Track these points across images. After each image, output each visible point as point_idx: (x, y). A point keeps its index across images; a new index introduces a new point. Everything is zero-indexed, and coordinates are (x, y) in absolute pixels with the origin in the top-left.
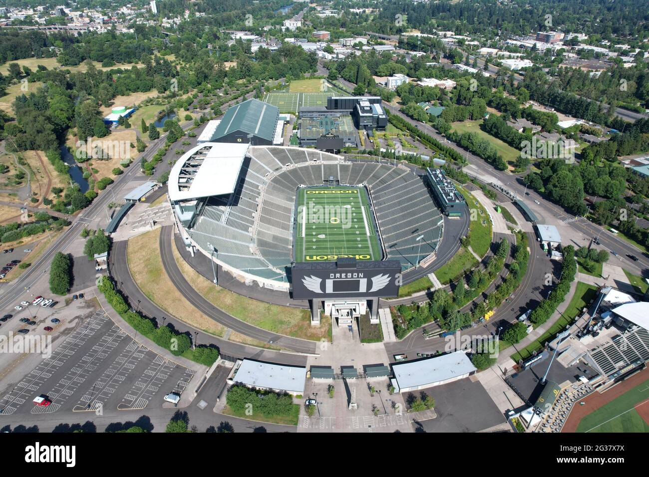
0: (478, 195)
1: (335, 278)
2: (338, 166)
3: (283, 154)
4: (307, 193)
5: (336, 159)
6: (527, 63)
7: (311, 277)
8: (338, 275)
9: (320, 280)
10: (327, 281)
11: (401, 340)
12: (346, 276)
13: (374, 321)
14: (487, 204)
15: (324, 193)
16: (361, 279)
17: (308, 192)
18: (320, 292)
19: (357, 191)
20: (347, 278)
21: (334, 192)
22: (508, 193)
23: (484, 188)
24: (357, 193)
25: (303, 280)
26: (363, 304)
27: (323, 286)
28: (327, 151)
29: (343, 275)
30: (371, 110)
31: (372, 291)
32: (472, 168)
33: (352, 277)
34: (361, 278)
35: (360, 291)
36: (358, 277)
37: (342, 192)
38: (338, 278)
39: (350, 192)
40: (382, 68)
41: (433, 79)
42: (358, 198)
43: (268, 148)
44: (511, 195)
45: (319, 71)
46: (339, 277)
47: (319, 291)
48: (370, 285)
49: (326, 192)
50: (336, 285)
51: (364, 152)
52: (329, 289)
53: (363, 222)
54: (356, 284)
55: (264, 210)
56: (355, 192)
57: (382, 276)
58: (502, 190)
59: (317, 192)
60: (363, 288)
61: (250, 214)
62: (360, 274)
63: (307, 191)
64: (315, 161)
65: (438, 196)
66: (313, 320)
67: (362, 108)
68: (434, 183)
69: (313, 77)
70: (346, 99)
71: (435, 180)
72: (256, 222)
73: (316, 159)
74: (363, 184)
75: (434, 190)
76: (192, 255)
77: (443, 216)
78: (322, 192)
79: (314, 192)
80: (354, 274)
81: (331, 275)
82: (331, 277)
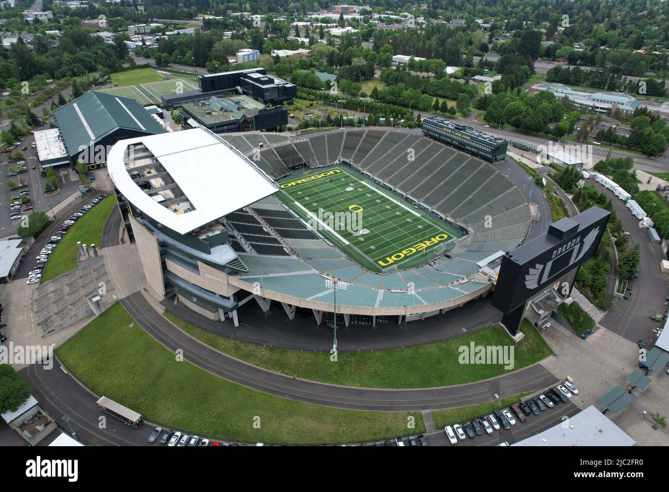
1: (556, 256)
2: (294, 146)
5: (286, 138)
6: (352, 30)
7: (535, 268)
9: (542, 268)
10: (548, 264)
11: (607, 311)
13: (568, 301)
15: (303, 182)
17: (282, 186)
19: (339, 170)
21: (313, 178)
24: (342, 171)
25: (527, 276)
33: (570, 247)
34: (577, 244)
37: (322, 175)
38: (558, 255)
39: (332, 172)
41: (284, 50)
42: (349, 176)
46: (560, 252)
47: (534, 286)
50: (554, 266)
55: (266, 222)
61: (260, 230)
62: (578, 238)
64: (261, 146)
65: (465, 144)
66: (514, 335)
67: (257, 80)
68: (450, 131)
69: (134, 67)
70: (224, 75)
71: (450, 126)
72: (279, 239)
73: (262, 144)
74: (339, 161)
75: (453, 139)
76: (236, 324)
77: (488, 163)
78: (299, 182)
79: (290, 185)
80: (573, 241)
81: (554, 253)
82: (553, 257)
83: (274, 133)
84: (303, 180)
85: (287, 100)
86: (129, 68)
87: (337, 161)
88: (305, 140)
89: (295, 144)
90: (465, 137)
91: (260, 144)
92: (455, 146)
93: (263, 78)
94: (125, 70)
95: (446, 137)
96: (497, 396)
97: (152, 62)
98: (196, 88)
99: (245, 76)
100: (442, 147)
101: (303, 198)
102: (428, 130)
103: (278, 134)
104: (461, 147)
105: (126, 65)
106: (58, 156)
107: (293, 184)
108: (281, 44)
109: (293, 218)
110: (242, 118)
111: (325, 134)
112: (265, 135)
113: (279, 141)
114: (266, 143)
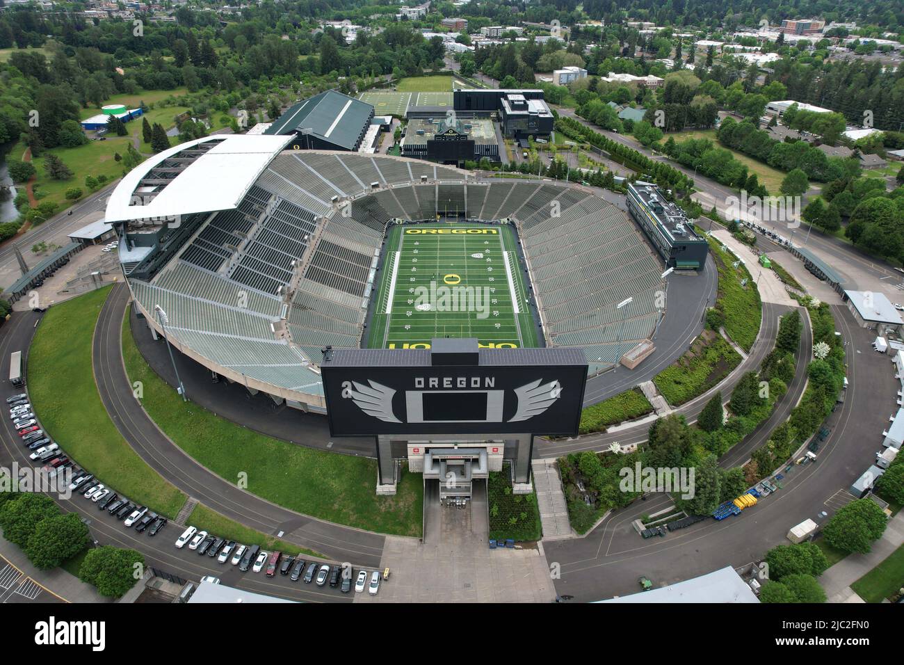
0: (723, 237)
1: (427, 387)
2: (465, 188)
3: (367, 166)
4: (405, 233)
5: (462, 176)
6: (773, 57)
7: (369, 386)
8: (434, 381)
9: (391, 392)
10: (409, 394)
11: (584, 536)
12: (454, 383)
13: (521, 488)
14: (742, 252)
15: (437, 233)
16: (490, 392)
17: (409, 232)
18: (392, 419)
19: (497, 230)
20: (455, 387)
21: (454, 231)
22: (774, 237)
23: (733, 227)
24: (498, 233)
25: (351, 392)
26: (495, 450)
27: (399, 406)
28: (446, 163)
29: (447, 381)
30: (525, 107)
31: (515, 419)
32: (705, 196)
33: (468, 387)
34: (489, 388)
35: (488, 420)
36: (482, 386)
37: (469, 231)
38: (435, 389)
39: (485, 232)
40: (544, 60)
41: (627, 75)
42: (498, 241)
43: (339, 156)
44: (780, 241)
45: (447, 66)
46: (436, 384)
47: (389, 417)
48: (511, 405)
49: (440, 231)
50: (432, 405)
51: (513, 168)
52: (415, 413)
53: (506, 282)
54: (478, 404)
55: (317, 258)
56: (494, 232)
57: (540, 385)
58: (763, 232)
59: (424, 232)
60: (494, 412)
61: (286, 262)
62: (487, 380)
63: (406, 230)
64: (424, 180)
65: (651, 233)
66: (381, 484)
67: (512, 103)
68: (644, 209)
69: (433, 73)
70: (485, 92)
72: (297, 277)
73: (426, 177)
74: (508, 219)
75: (644, 223)
77: (661, 269)
78: (434, 232)
79: (419, 232)
80: (473, 379)
81: (417, 380)
82: (417, 386)
83: (451, 168)
86: (425, 74)
87: (505, 220)
88: (485, 184)
89: (468, 187)
90: (653, 221)
91: (423, 177)
92: (644, 233)
93: (521, 101)
95: (640, 216)
96: (281, 534)
99: (507, 96)
101: (413, 249)
102: (630, 202)
103: (456, 169)
105: (427, 71)
109: (366, 266)
111: (515, 181)
112: (436, 167)
113: (451, 178)
114: (432, 176)
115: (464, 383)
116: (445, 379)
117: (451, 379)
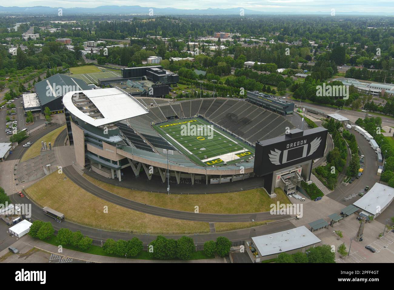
5: (167, 102)
6: (223, 47)
9: (280, 152)
10: (284, 152)
11: (334, 191)
12: (296, 144)
13: (309, 182)
16: (304, 146)
17: (161, 127)
19: (196, 120)
21: (180, 123)
25: (269, 155)
26: (299, 171)
27: (281, 157)
30: (164, 72)
31: (309, 155)
33: (300, 145)
34: (305, 144)
35: (303, 157)
36: (303, 144)
37: (186, 122)
38: (291, 148)
39: (192, 121)
41: (178, 58)
45: (86, 61)
46: (292, 146)
47: (278, 163)
50: (289, 155)
54: (301, 151)
55: (147, 139)
57: (317, 139)
62: (305, 140)
64: (152, 105)
65: (269, 105)
66: (270, 194)
67: (156, 72)
68: (261, 98)
69: (84, 64)
70: (136, 69)
71: (262, 96)
72: (152, 146)
73: (152, 104)
74: (197, 115)
75: (263, 103)
76: (120, 180)
77: (281, 116)
78: (172, 125)
79: (165, 126)
80: (301, 141)
81: (288, 145)
82: (287, 148)
83: (160, 99)
84: (174, 124)
85: (173, 84)
86: (81, 65)
87: (196, 116)
88: (178, 104)
89: (172, 105)
90: (269, 101)
91: (151, 104)
92: (264, 107)
93: (159, 70)
94: (78, 66)
95: (259, 101)
96: (253, 220)
97: (96, 62)
98: (119, 76)
99: (149, 69)
100: (257, 107)
101: (172, 132)
102: (250, 98)
103: (162, 99)
104: (267, 107)
105: (80, 63)
106: (35, 106)
107: (168, 126)
108: (176, 54)
109: (163, 140)
110: (143, 92)
111: (191, 100)
112: (155, 99)
113: (163, 103)
114: (155, 103)
115: (299, 143)
116: (295, 143)
117: (296, 143)
